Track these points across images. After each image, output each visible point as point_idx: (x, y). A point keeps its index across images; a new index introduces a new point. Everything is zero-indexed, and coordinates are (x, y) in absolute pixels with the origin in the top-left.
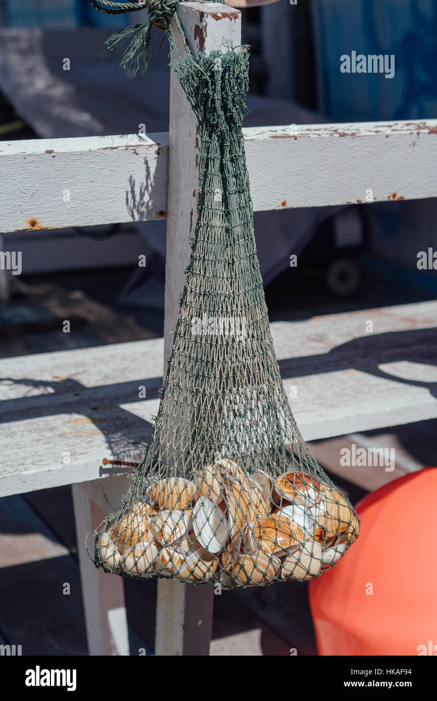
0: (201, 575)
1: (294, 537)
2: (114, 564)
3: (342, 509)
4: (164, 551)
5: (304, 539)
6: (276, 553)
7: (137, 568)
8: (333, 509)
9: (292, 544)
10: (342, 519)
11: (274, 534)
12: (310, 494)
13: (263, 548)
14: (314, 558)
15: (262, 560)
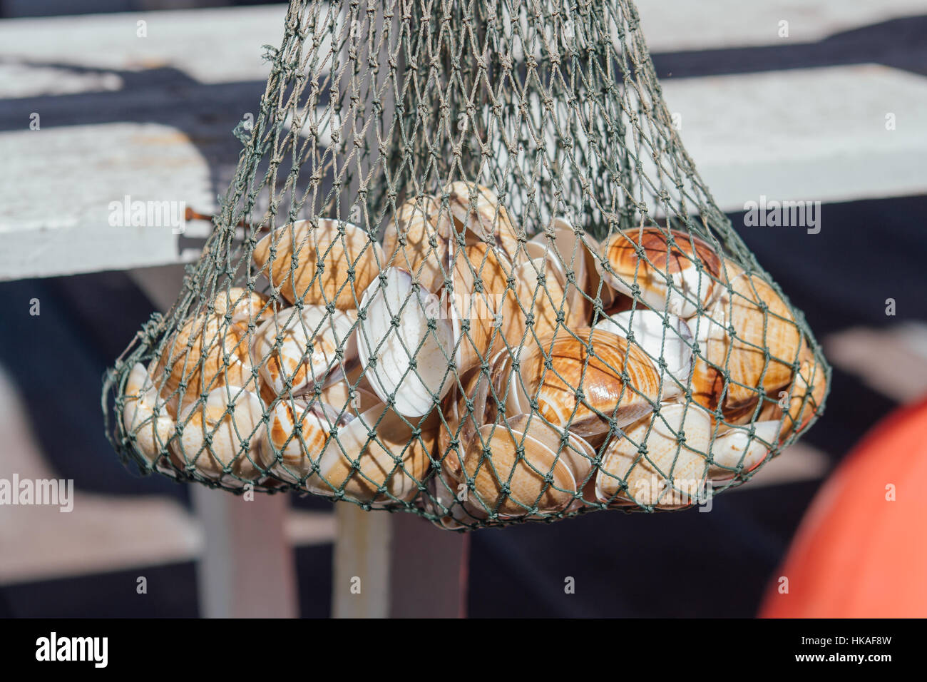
0: (379, 480)
1: (632, 383)
2: (155, 444)
3: (775, 328)
4: (281, 410)
5: (659, 390)
6: (578, 425)
7: (210, 456)
8: (750, 323)
9: (623, 403)
10: (773, 352)
11: (576, 374)
12: (687, 279)
13: (545, 410)
14: (686, 447)
15: (541, 442)
